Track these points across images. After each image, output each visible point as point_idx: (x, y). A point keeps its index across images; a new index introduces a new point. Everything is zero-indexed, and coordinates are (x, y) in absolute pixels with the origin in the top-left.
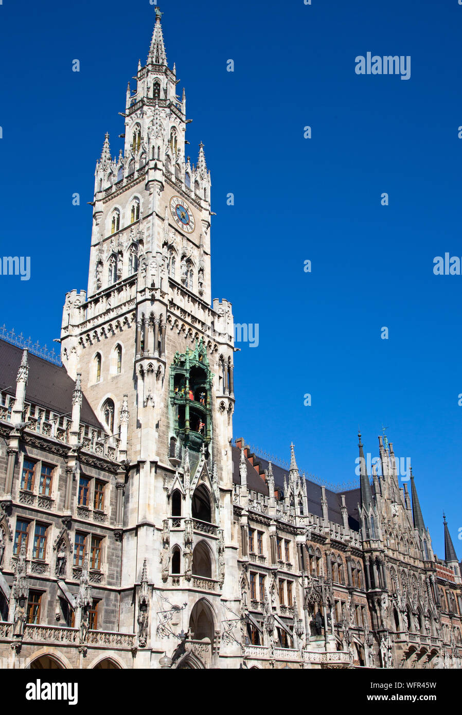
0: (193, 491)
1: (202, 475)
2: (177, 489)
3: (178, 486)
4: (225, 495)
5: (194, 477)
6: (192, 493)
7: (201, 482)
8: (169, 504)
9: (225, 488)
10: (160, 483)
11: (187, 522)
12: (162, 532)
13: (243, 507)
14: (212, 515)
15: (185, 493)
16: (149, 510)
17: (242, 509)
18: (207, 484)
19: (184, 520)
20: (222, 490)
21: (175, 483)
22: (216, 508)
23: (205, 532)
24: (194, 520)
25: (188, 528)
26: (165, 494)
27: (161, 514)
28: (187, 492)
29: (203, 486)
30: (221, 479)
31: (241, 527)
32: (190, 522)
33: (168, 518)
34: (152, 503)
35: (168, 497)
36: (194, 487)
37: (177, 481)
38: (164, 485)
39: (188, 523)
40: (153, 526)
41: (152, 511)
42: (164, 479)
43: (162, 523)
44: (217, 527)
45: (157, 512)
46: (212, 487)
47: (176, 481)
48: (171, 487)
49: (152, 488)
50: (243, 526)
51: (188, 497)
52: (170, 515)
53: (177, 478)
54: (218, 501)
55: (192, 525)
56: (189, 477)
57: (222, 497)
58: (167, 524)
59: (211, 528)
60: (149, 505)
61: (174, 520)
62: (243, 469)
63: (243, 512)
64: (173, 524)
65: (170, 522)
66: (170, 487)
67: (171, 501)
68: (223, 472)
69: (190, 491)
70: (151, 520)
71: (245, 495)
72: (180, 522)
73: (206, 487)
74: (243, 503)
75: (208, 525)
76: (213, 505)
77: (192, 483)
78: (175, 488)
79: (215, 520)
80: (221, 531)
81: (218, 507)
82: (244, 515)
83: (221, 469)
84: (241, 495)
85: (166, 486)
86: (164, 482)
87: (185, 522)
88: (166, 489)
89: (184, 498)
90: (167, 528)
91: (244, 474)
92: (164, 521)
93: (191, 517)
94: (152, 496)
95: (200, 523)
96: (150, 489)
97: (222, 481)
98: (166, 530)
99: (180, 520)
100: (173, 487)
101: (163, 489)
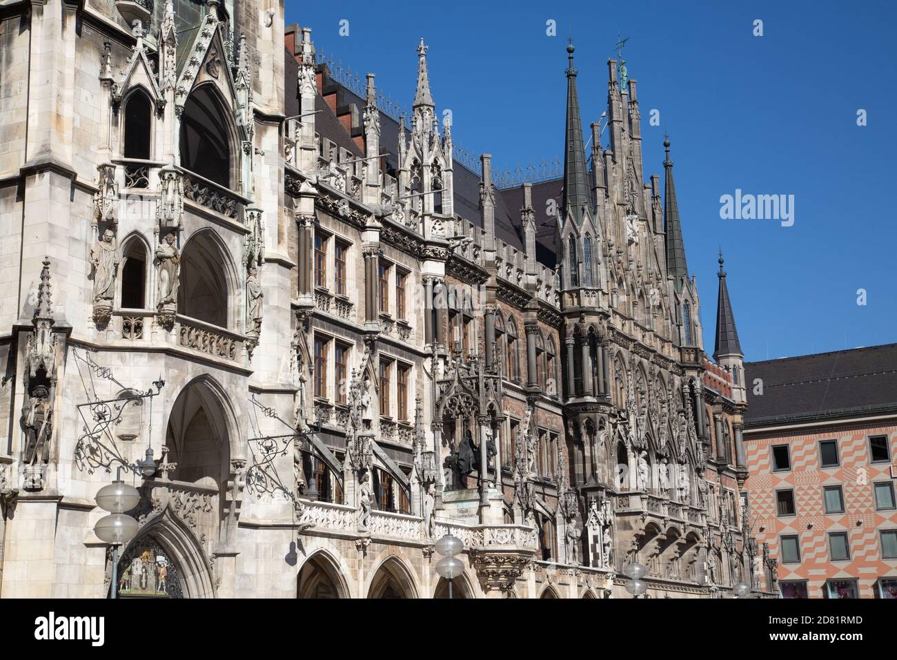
0: (184, 98)
1: (208, 60)
2: (139, 86)
3: (141, 78)
4: (265, 130)
5: (188, 62)
6: (182, 101)
7: (206, 77)
8: (116, 124)
9: (266, 111)
10: (92, 66)
11: (167, 175)
12: (96, 197)
13: (304, 173)
14: (233, 170)
15: (161, 98)
16: (60, 130)
18: (222, 85)
19: (158, 170)
20: (259, 115)
21: (133, 70)
22: (244, 154)
23: (214, 208)
24: (185, 173)
25: (170, 191)
26: (105, 97)
27: (93, 148)
28: (169, 96)
29: (210, 89)
30: (257, 87)
32: (174, 175)
33: (112, 161)
34: (67, 112)
35: (115, 104)
36: (187, 86)
37: (141, 67)
38: (103, 71)
39: (170, 178)
40: (69, 174)
41: (68, 134)
42: (104, 56)
43: (97, 175)
44: (246, 202)
45: (81, 140)
46: (234, 96)
47: (137, 64)
48: (124, 79)
49: (69, 72)
50: (303, 222)
51: (169, 110)
52: (118, 154)
53: (140, 57)
54: (248, 136)
55: (181, 185)
56: (173, 59)
57: (261, 132)
58: (111, 177)
59: (230, 204)
60: (58, 116)
61: (130, 168)
62: (307, 79)
63: (304, 187)
64: (127, 180)
65: (120, 172)
66: (120, 80)
67: (121, 117)
68: (261, 71)
69: (175, 98)
70: (65, 155)
71: (309, 145)
72: (146, 175)
73: (219, 93)
74: (305, 163)
75: (222, 193)
76: (235, 144)
77: (181, 77)
78: (133, 83)
79: (240, 185)
80: (255, 213)
81: (248, 152)
82: (307, 194)
83: (256, 61)
84: (299, 145)
85: (108, 76)
86: (104, 64)
87: (161, 175)
88: (108, 83)
89: (161, 112)
90: (110, 186)
91: (308, 93)
92: (102, 168)
93: (178, 164)
94: (68, 93)
95: (203, 184)
96: (61, 72)
97: (260, 94)
98: (107, 192)
99: (148, 169)
100: (129, 80)
101: (99, 81)
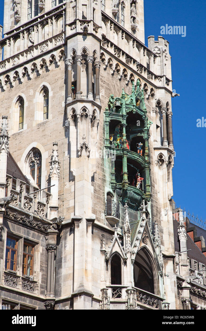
0: (135, 255)
1: (143, 237)
2: (116, 252)
3: (117, 249)
4: (167, 262)
5: (135, 239)
6: (134, 257)
7: (143, 245)
8: (107, 269)
9: (167, 254)
10: (97, 246)
11: (129, 292)
12: (101, 304)
13: (184, 278)
14: (156, 285)
15: (125, 257)
16: (87, 276)
17: (183, 281)
18: (149, 247)
19: (125, 289)
20: (165, 256)
21: (114, 246)
22: (160, 277)
23: (149, 304)
24: (137, 289)
25: (131, 299)
26: (103, 258)
27: (99, 282)
28: (128, 255)
29: (144, 249)
30: (162, 243)
31: (183, 302)
32: (132, 291)
33: (107, 287)
34: (89, 268)
35: (107, 261)
36: (136, 250)
37: (116, 244)
38: (102, 247)
39: (131, 293)
40: (90, 295)
41: (90, 277)
42: (102, 241)
43: (101, 293)
44: (162, 300)
45: (94, 280)
46: (154, 251)
47: (115, 242)
48: (110, 250)
49: (90, 250)
50: (185, 302)
51: (129, 262)
52: (109, 284)
53: (116, 240)
54: (161, 268)
55: (135, 296)
56: (129, 239)
57: (166, 263)
58: (106, 294)
59: (155, 301)
60: (86, 270)
61: (114, 289)
62: (182, 233)
63: (184, 284)
64: (113, 295)
65: (110, 291)
66: (108, 250)
67: (109, 266)
68: (164, 235)
69: (131, 256)
70: (89, 288)
71: (185, 264)
72: (121, 292)
73: (148, 250)
74: (184, 272)
75: (152, 297)
76: (156, 273)
77: (133, 246)
78: (114, 251)
79: (159, 292)
80: (167, 305)
81: (161, 276)
82: (186, 288)
83: (161, 231)
84: (180, 264)
85: (104, 249)
86: (102, 244)
87: (127, 291)
88: (104, 252)
89: (125, 263)
90: (106, 298)
91: (183, 239)
92: (103, 290)
93: (133, 286)
94: (89, 259)
95: (144, 294)
96: (87, 251)
97: (164, 246)
98: (105, 301)
99: (121, 289)
100: (112, 250)
101: (100, 252)
